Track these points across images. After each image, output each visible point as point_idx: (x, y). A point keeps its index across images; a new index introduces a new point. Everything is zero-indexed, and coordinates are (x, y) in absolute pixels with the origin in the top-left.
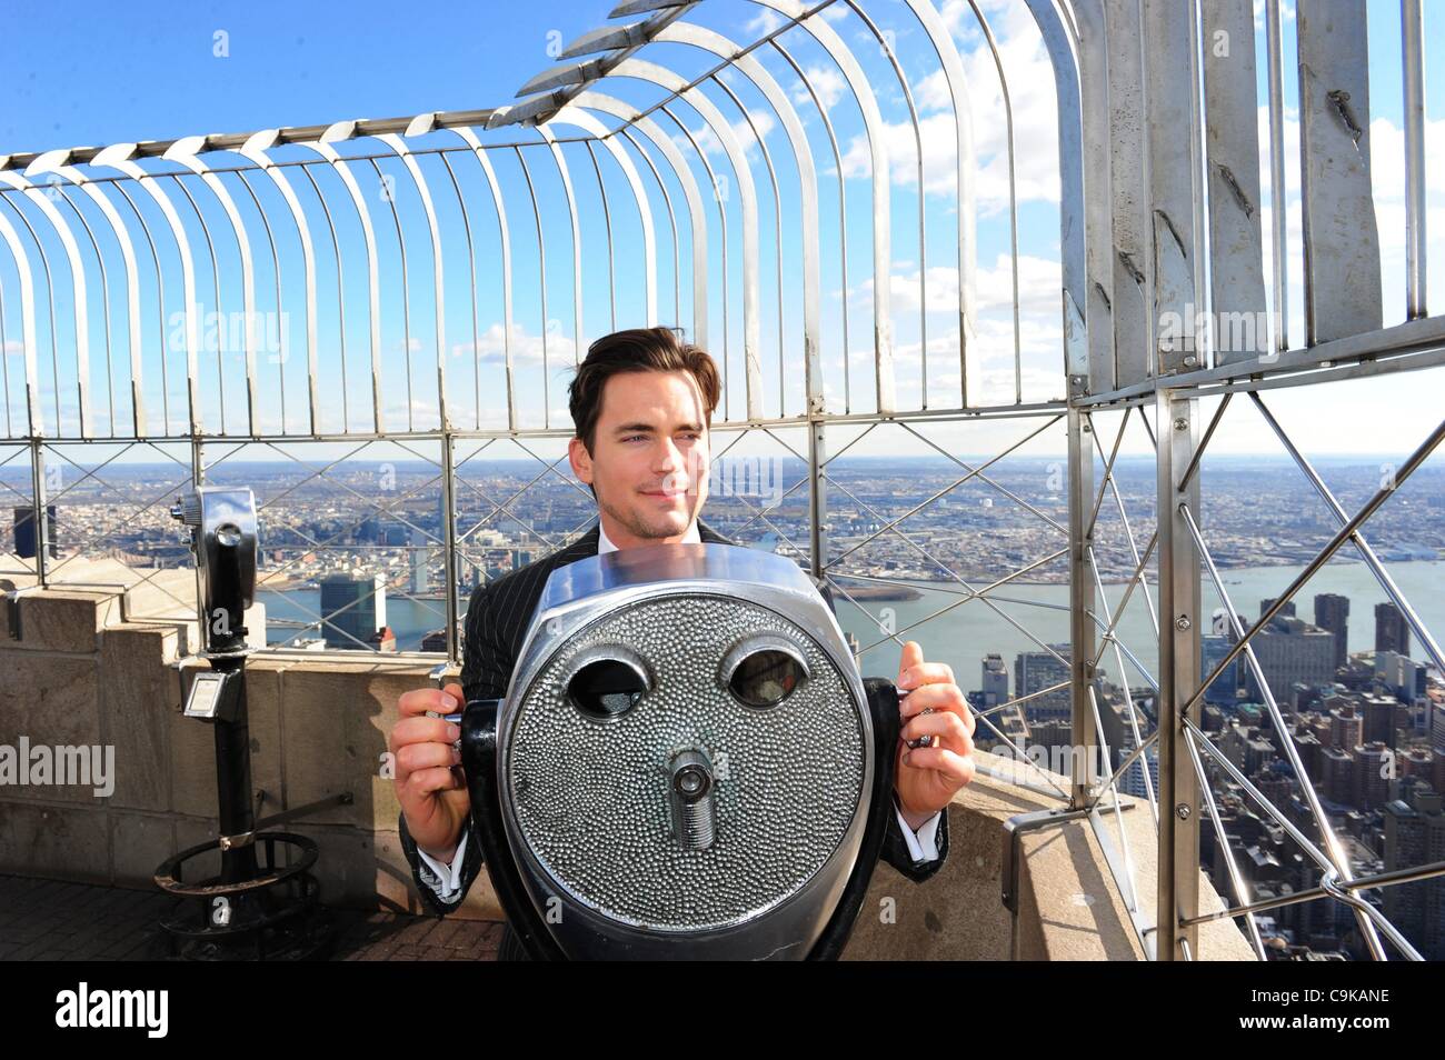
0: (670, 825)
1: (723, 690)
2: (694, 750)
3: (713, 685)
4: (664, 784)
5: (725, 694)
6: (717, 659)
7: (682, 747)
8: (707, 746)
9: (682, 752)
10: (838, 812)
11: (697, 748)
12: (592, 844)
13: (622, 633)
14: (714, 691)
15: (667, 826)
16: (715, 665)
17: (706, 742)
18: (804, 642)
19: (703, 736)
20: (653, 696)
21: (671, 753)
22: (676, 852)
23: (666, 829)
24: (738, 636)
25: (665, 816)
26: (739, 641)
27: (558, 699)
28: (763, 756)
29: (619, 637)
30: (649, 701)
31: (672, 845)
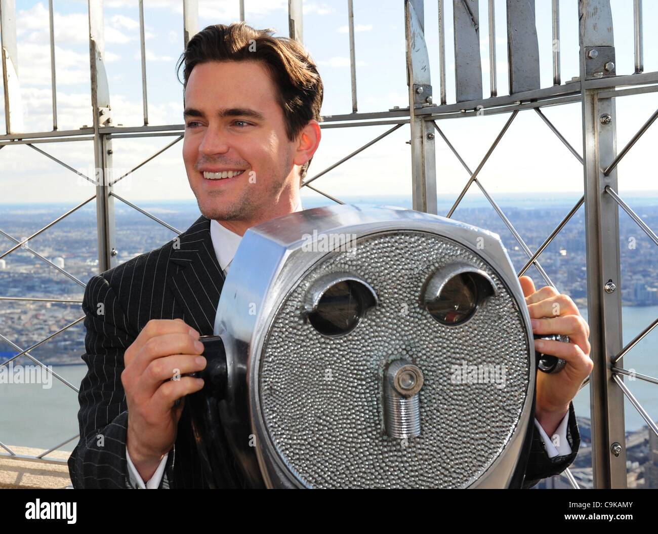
0: (382, 422)
1: (424, 309)
2: (401, 359)
3: (417, 305)
4: (378, 389)
5: (425, 313)
6: (420, 284)
7: (392, 357)
8: (411, 356)
9: (393, 361)
10: (509, 411)
11: (404, 357)
12: (321, 441)
13: (350, 263)
14: (418, 310)
15: (379, 424)
16: (419, 289)
17: (410, 353)
19: (409, 348)
20: (371, 315)
21: (384, 362)
22: (385, 447)
23: (379, 426)
24: (437, 265)
25: (378, 416)
26: (437, 269)
27: (300, 318)
29: (347, 266)
30: (369, 319)
31: (383, 441)
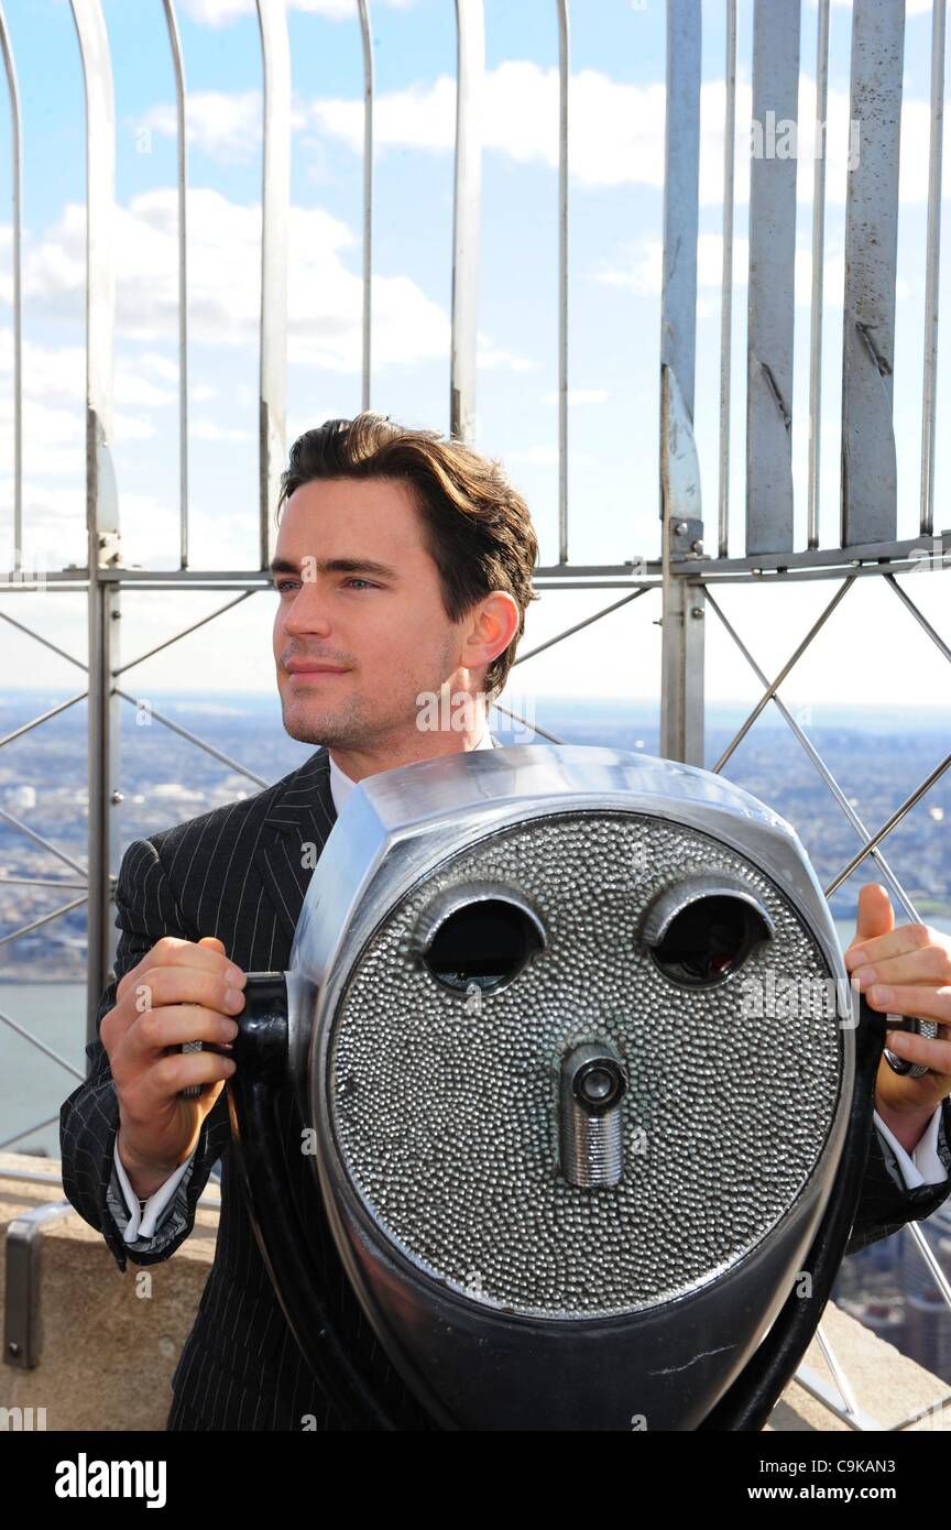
0: (556, 1154)
1: (644, 956)
2: (596, 1043)
3: (629, 947)
4: (550, 1093)
5: (645, 963)
6: (638, 910)
7: (580, 1038)
8: (616, 1038)
9: (580, 1045)
10: (798, 1147)
11: (601, 1040)
12: (440, 1179)
13: (505, 865)
14: (631, 956)
15: (550, 1156)
16: (635, 919)
17: (614, 1033)
18: (763, 890)
19: (611, 1024)
20: (543, 961)
21: (563, 1046)
22: (561, 1197)
23: (550, 1160)
24: (670, 877)
25: (549, 1142)
26: (670, 885)
27: (407, 960)
28: (695, 1056)
29: (499, 872)
30: (537, 968)
31: (556, 1186)
